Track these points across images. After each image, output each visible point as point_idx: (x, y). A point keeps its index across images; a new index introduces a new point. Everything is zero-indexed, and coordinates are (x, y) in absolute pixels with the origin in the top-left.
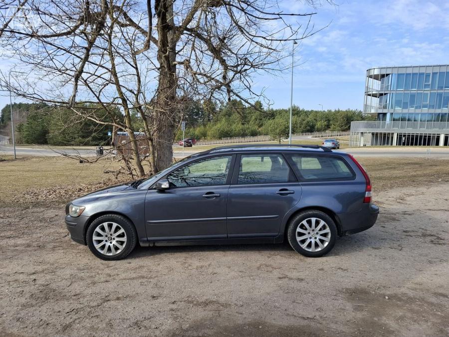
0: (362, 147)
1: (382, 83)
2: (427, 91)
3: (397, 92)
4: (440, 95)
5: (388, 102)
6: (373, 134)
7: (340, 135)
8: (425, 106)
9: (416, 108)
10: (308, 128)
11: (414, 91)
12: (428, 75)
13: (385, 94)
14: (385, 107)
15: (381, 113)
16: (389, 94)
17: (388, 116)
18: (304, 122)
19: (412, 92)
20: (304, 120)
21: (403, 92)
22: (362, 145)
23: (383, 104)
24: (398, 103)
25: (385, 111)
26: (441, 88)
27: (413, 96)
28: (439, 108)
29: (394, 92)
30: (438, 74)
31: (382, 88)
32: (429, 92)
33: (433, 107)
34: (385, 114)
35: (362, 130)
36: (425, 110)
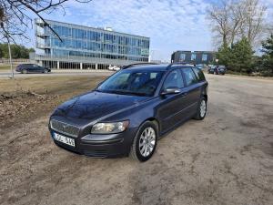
1: (45, 29)
4: (77, 41)
5: (51, 42)
6: (43, 61)
8: (70, 47)
9: (66, 47)
12: (70, 29)
13: (48, 37)
14: (49, 45)
16: (50, 37)
17: (52, 51)
23: (48, 43)
24: (56, 44)
25: (49, 47)
28: (77, 48)
30: (75, 30)
31: (45, 32)
32: (71, 39)
33: (74, 47)
34: (49, 50)
35: (38, 59)
36: (71, 49)
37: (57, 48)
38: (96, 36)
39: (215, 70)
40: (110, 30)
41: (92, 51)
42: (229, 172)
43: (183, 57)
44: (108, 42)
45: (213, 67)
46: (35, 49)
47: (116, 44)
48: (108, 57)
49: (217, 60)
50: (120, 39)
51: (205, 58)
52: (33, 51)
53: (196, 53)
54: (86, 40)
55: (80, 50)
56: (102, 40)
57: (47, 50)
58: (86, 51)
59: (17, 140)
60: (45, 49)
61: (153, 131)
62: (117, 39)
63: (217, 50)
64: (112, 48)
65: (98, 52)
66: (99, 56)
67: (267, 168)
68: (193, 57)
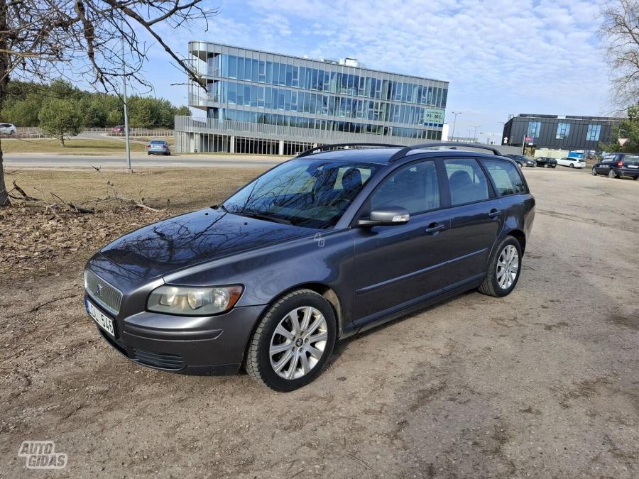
0: (192, 154)
1: (210, 65)
2: (262, 85)
3: (230, 81)
4: (275, 91)
5: (219, 93)
6: (201, 135)
7: (149, 135)
8: (261, 104)
9: (252, 105)
10: (96, 119)
11: (248, 82)
12: (262, 64)
13: (215, 81)
14: (216, 100)
15: (211, 108)
16: (219, 83)
17: (220, 113)
18: (89, 109)
19: (246, 83)
20: (88, 106)
21: (235, 81)
22: (192, 151)
23: (213, 94)
24: (231, 96)
25: (216, 105)
26: (275, 83)
27: (247, 89)
28: (275, 108)
29: (226, 80)
30: (272, 65)
31: (210, 72)
32: (264, 86)
33: (268, 106)
34: (216, 110)
35: (191, 129)
36: (262, 110)
37: (232, 105)
38: (319, 79)
39: (614, 165)
40: (353, 64)
41: (307, 115)
42: (497, 451)
43: (535, 129)
44: (347, 94)
45: (609, 157)
46: (191, 109)
47: (364, 97)
48: (343, 127)
49: (622, 141)
50: (375, 84)
51: (594, 134)
52: (187, 113)
53: (570, 120)
54: (295, 90)
55: (281, 111)
56: (332, 88)
57: (212, 111)
58: (294, 113)
59: (49, 305)
60: (208, 109)
61: (319, 317)
62: (368, 87)
63: (625, 115)
64: (354, 106)
65: (321, 116)
66: (323, 125)
67: (619, 455)
68: (562, 131)
